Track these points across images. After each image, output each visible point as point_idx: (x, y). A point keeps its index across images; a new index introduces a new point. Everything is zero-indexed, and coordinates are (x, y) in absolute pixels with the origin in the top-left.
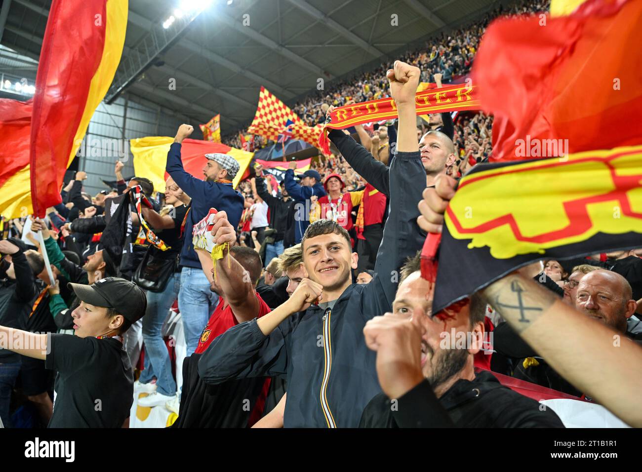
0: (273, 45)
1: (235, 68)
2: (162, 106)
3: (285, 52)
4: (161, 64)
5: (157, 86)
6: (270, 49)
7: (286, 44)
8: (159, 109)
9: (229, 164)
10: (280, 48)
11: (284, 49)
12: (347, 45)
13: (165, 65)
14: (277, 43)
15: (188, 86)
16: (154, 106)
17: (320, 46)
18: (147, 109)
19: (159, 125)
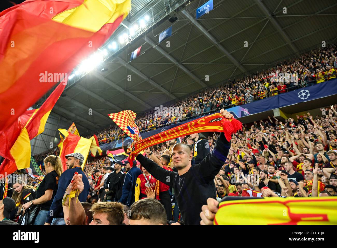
0: (122, 90)
1: (102, 100)
2: (62, 116)
3: (127, 94)
4: (65, 95)
5: (61, 106)
6: (120, 92)
7: (129, 90)
8: (60, 117)
9: (80, 156)
10: (125, 92)
11: (127, 92)
12: (159, 93)
13: (66, 96)
14: (124, 89)
15: (76, 107)
16: (57, 116)
17: (146, 92)
18: (54, 117)
19: (58, 126)
